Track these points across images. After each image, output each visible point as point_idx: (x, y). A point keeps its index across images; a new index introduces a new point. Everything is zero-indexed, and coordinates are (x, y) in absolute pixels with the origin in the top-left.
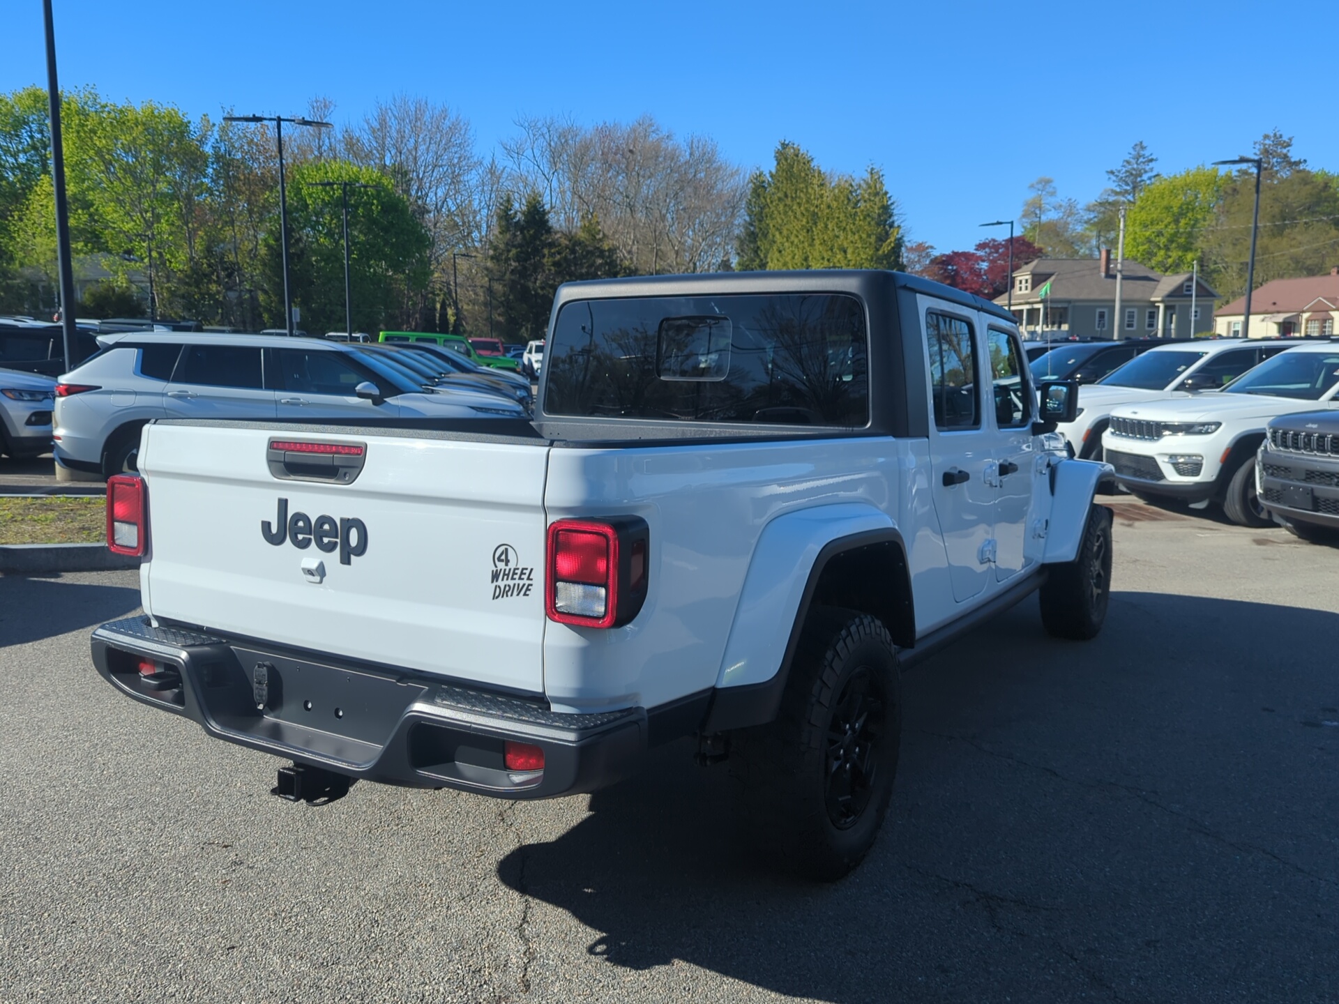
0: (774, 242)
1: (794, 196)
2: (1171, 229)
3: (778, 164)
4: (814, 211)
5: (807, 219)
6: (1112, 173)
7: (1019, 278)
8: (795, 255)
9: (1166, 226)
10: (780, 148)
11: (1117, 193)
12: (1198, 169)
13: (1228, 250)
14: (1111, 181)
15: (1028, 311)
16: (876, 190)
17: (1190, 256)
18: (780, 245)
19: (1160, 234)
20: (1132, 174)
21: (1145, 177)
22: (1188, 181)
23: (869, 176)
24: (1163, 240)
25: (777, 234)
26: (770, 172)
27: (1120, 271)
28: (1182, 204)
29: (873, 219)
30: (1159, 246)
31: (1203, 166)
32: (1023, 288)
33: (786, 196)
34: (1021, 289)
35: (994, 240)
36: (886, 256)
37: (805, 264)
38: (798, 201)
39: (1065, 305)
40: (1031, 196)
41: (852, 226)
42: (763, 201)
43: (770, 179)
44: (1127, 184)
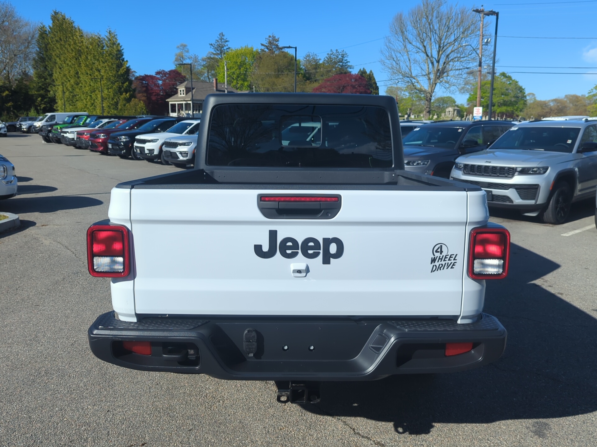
0: (56, 63)
1: (65, 40)
2: (238, 72)
3: (53, 22)
4: (79, 49)
5: (75, 53)
6: (212, 45)
7: (180, 89)
8: (70, 71)
9: (236, 70)
10: (53, 14)
11: (214, 54)
12: (246, 47)
13: (260, 82)
14: (211, 49)
15: (185, 104)
16: (114, 43)
17: (246, 84)
18: (59, 65)
19: (234, 73)
20: (220, 46)
21: (225, 48)
22: (242, 52)
23: (109, 35)
24: (235, 76)
25: (58, 59)
26: (49, 26)
27: (227, 89)
28: (241, 61)
29: (114, 56)
30: (233, 79)
31: (247, 46)
32: (182, 94)
33: (61, 39)
34: (181, 94)
35: (164, 71)
36: (122, 75)
37: (76, 76)
38: (68, 43)
39: (201, 102)
40: (178, 51)
41: (102, 59)
42: (47, 41)
43: (49, 30)
44: (218, 51)
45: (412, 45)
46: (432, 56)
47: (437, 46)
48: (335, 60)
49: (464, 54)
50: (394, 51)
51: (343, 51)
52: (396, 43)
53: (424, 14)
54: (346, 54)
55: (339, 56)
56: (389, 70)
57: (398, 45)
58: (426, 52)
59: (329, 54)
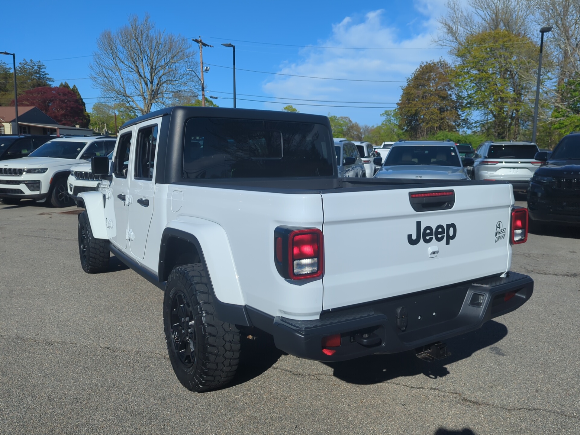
45: (125, 64)
46: (145, 76)
47: (150, 67)
48: (31, 71)
49: (175, 78)
50: (106, 68)
51: (40, 61)
52: (107, 61)
53: (133, 35)
54: (44, 65)
55: (35, 67)
56: (102, 87)
57: (109, 62)
58: (139, 72)
59: (22, 63)
